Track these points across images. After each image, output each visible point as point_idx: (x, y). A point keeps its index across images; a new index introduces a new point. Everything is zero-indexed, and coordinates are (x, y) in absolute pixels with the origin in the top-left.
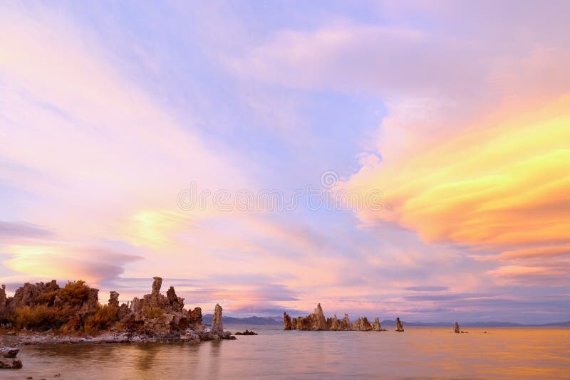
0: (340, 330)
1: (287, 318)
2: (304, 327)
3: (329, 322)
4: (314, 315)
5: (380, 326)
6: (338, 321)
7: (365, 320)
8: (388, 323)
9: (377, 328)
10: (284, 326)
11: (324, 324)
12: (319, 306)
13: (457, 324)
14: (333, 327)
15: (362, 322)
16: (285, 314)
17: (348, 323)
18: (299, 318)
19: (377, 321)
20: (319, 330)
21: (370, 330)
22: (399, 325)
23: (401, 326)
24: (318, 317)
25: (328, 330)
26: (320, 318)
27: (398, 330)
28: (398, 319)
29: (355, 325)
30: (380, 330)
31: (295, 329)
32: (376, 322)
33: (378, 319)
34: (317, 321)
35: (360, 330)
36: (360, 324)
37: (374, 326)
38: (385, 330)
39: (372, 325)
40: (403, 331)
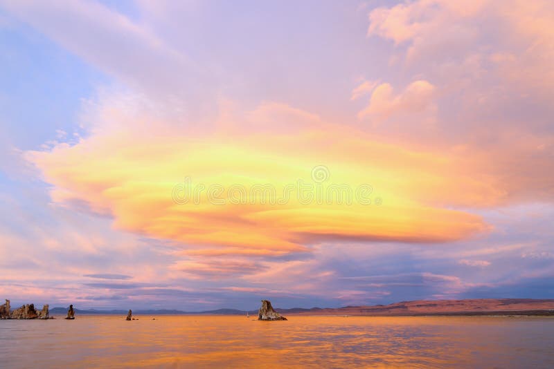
5: (47, 314)
7: (31, 308)
8: (59, 311)
9: (44, 315)
13: (130, 311)
15: (27, 309)
17: (7, 310)
19: (46, 309)
21: (34, 318)
22: (71, 312)
23: (72, 314)
27: (68, 318)
28: (71, 306)
29: (16, 313)
30: (46, 319)
32: (44, 310)
33: (48, 306)
35: (21, 318)
36: (23, 311)
37: (40, 314)
38: (52, 318)
39: (38, 313)
40: (73, 319)
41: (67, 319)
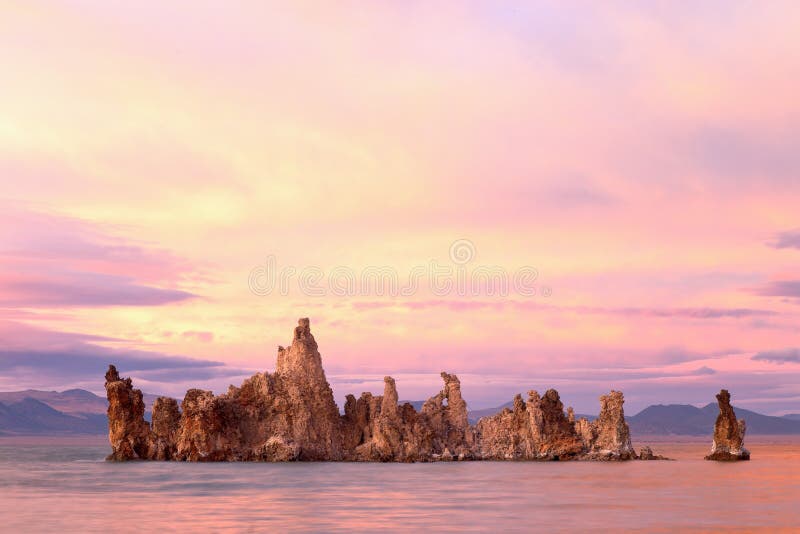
0: (412, 459)
1: (126, 399)
2: (220, 444)
3: (360, 410)
4: (273, 381)
5: (624, 435)
6: (407, 411)
7: (551, 405)
8: (671, 419)
9: (611, 444)
10: (109, 440)
11: (327, 427)
12: (303, 332)
14: (377, 441)
15: (533, 416)
16: (112, 374)
17: (457, 420)
18: (193, 395)
20: (303, 457)
21: (570, 456)
22: (728, 426)
23: (735, 434)
24: (294, 392)
25: (348, 456)
26: (307, 395)
27: (721, 457)
28: (724, 397)
29: (492, 432)
30: (625, 457)
31: (168, 455)
32: (607, 416)
33: (619, 397)
34: (290, 411)
35: (520, 457)
36: (519, 423)
37: (595, 436)
38: (651, 457)
39: (583, 429)
40: (745, 457)
41: (715, 457)
